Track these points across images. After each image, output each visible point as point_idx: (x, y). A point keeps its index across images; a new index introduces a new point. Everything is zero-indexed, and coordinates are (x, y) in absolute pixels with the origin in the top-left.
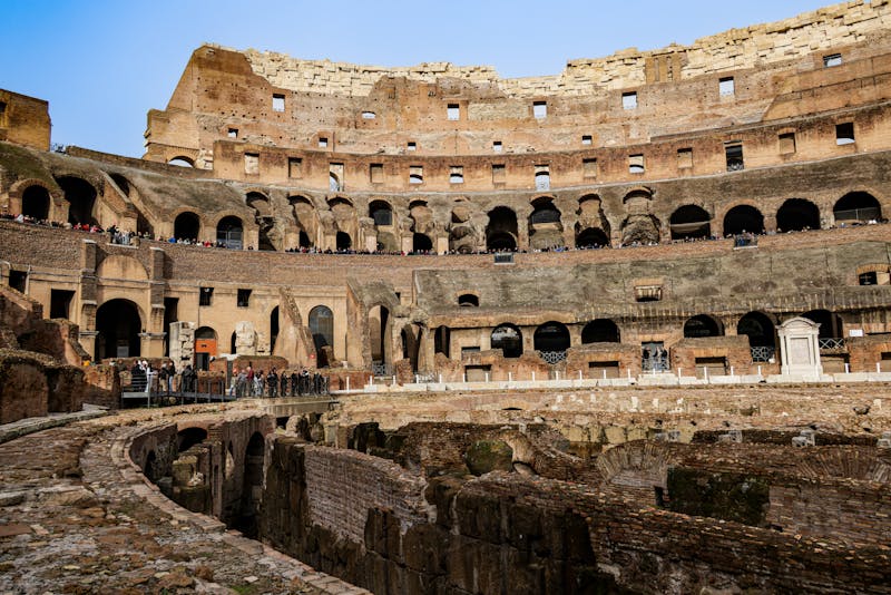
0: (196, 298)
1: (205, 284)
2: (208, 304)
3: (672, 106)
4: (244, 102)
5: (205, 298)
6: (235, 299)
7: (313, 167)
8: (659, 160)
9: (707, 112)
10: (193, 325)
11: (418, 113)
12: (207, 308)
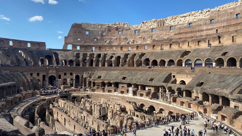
0: (63, 74)
1: (65, 72)
2: (66, 75)
3: (161, 32)
4: (81, 33)
5: (65, 74)
6: (70, 74)
7: (89, 48)
8: (150, 47)
9: (167, 34)
10: (63, 79)
11: (113, 33)
12: (66, 76)
